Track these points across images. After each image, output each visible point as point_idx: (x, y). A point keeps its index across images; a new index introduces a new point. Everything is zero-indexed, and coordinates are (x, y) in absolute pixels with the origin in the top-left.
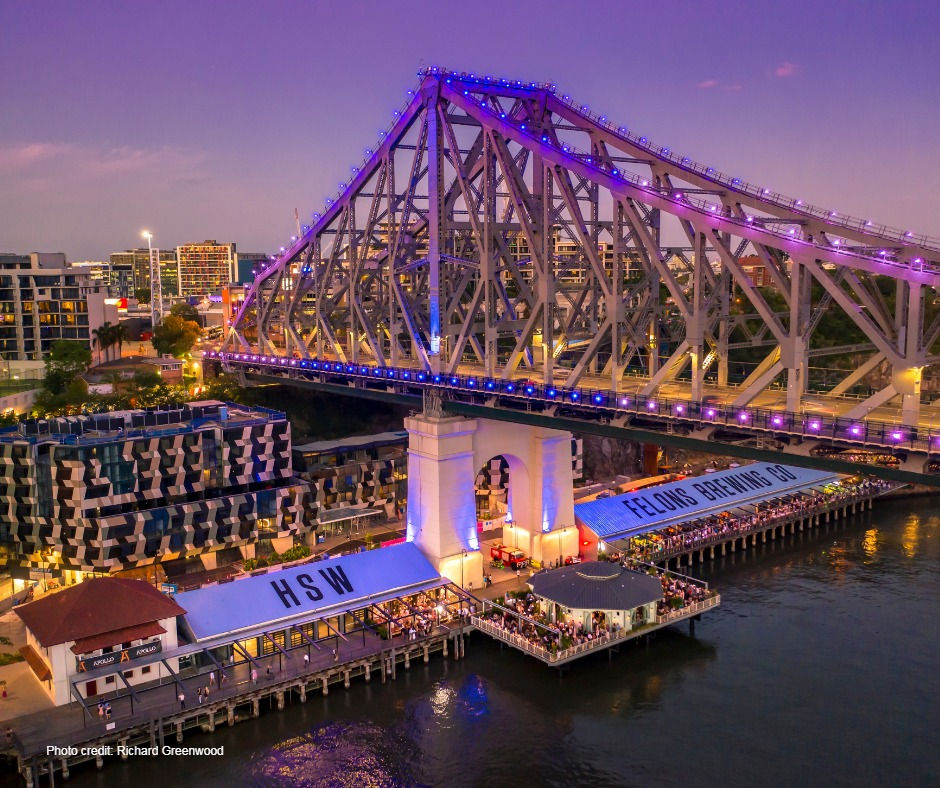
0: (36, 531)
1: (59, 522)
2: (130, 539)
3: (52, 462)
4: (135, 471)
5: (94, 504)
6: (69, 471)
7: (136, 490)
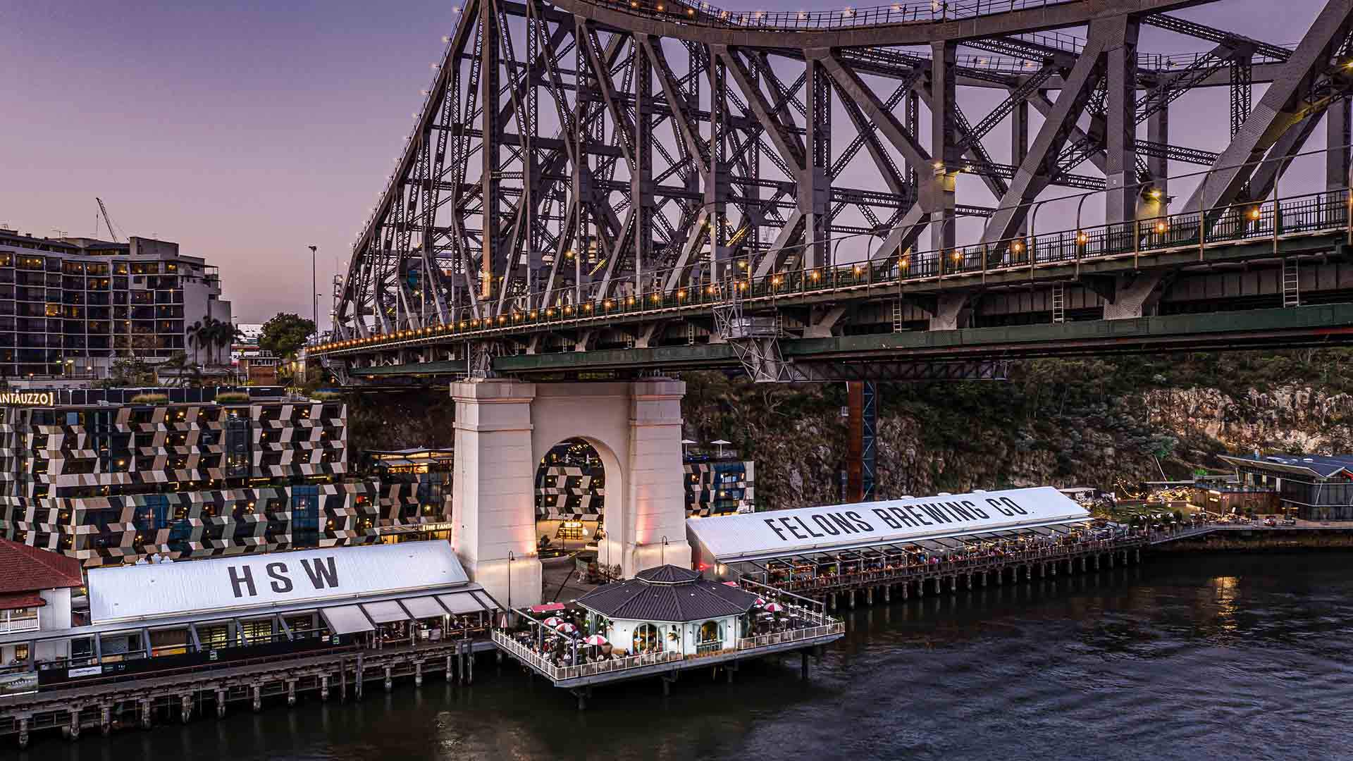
0: (9, 513)
1: (32, 502)
2: (114, 528)
3: (29, 427)
4: (131, 445)
5: (72, 480)
6: (46, 437)
7: (132, 469)
